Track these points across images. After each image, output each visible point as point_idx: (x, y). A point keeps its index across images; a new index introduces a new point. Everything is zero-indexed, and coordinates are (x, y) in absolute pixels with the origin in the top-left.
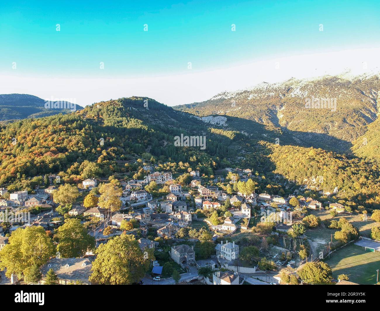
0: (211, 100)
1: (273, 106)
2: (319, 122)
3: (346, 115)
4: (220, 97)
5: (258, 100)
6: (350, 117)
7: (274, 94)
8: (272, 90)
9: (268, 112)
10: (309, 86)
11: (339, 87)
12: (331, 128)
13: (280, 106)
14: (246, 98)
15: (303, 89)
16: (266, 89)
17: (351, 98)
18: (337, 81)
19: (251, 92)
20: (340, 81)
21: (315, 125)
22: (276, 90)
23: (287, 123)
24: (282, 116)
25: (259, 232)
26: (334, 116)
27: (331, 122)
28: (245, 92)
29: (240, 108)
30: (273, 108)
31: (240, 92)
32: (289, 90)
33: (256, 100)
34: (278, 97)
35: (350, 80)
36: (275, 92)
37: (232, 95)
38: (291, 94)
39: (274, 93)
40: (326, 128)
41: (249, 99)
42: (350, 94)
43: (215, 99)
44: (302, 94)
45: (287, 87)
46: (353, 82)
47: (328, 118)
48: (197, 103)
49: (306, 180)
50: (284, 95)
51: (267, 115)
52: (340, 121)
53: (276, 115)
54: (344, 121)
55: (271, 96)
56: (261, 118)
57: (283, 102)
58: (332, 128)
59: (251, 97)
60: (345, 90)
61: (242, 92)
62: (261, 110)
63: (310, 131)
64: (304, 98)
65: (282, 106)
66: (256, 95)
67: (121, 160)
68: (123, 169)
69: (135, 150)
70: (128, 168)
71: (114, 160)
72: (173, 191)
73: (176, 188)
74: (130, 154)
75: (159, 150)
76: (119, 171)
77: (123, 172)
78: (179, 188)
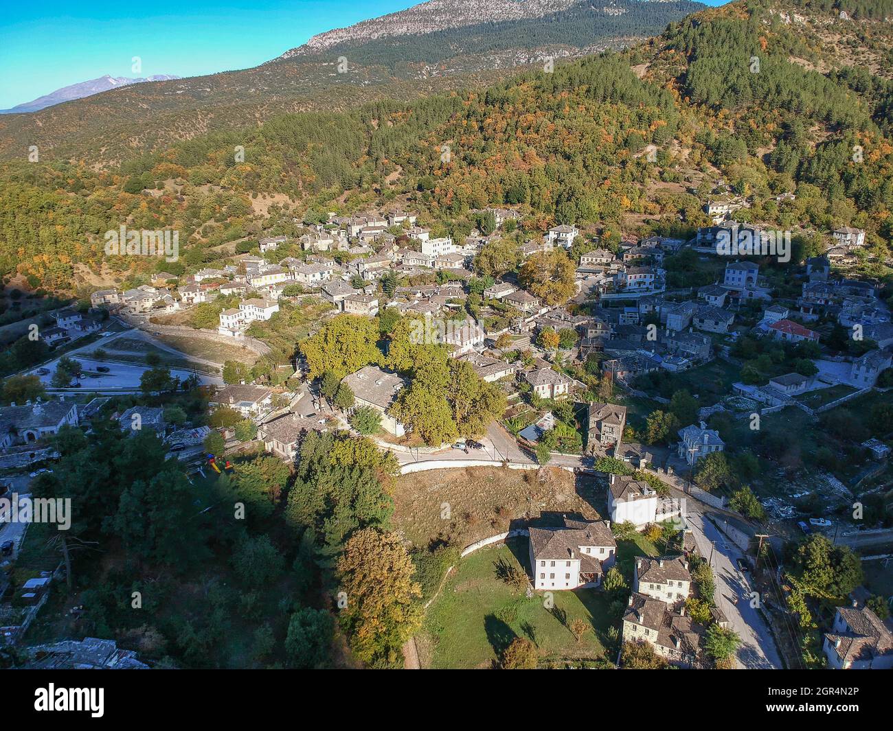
67: (664, 180)
68: (651, 206)
69: (715, 153)
70: (665, 205)
71: (647, 180)
72: (730, 279)
73: (737, 272)
74: (698, 164)
75: (794, 153)
76: (642, 210)
77: (651, 214)
78: (750, 275)
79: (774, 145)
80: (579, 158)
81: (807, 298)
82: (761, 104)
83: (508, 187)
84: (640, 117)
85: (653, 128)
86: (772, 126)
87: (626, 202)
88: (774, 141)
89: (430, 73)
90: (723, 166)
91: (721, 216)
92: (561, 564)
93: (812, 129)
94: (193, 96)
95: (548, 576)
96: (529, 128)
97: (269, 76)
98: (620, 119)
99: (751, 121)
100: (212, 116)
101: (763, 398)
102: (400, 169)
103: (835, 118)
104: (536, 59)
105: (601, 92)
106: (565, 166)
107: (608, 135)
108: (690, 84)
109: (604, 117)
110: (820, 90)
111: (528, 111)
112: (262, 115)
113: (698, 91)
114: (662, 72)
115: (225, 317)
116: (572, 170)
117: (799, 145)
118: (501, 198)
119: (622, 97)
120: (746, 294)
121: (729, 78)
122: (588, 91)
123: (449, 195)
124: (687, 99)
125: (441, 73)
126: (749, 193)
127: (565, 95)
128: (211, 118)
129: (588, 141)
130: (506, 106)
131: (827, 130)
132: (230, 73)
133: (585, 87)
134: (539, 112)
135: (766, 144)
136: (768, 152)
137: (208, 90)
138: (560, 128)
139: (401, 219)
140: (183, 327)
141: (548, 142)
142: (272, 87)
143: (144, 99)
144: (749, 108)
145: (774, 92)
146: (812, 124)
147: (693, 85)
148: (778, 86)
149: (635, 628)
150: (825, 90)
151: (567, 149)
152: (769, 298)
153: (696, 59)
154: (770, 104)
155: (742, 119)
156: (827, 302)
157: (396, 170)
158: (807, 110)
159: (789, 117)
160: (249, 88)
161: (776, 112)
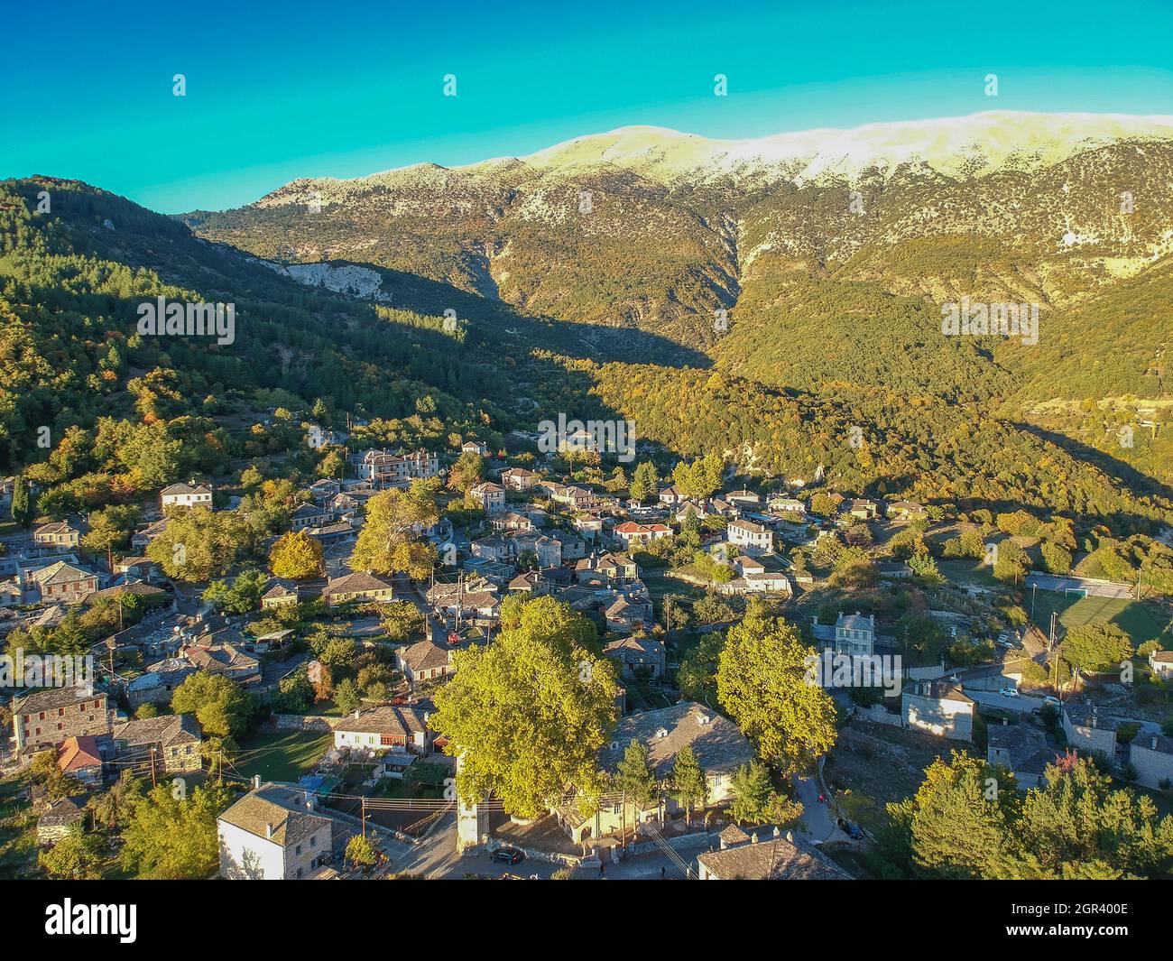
0: (260, 206)
1: (476, 242)
2: (610, 298)
3: (674, 281)
4: (288, 200)
5: (424, 221)
6: (683, 286)
7: (469, 206)
8: (463, 193)
9: (464, 260)
10: (569, 192)
11: (645, 200)
12: (642, 316)
13: (496, 244)
14: (385, 208)
15: (553, 197)
16: (444, 187)
17: (677, 234)
18: (636, 185)
19: (399, 193)
20: (643, 185)
21: (602, 306)
22: (474, 196)
23: (524, 299)
24: (504, 276)
25: (852, 583)
26: (646, 283)
27: (640, 298)
28: (378, 190)
29: (373, 242)
30: (474, 249)
31: (362, 188)
32: (512, 197)
33: (417, 220)
34: (483, 217)
35: (666, 183)
36: (473, 201)
37: (334, 195)
38: (520, 210)
39: (469, 201)
40: (630, 316)
41: (395, 213)
42: (674, 222)
43: (274, 203)
44: (549, 213)
45: (506, 187)
46: (674, 189)
47: (631, 286)
48: (208, 215)
49: (728, 453)
50: (501, 213)
51: (463, 270)
52: (663, 298)
53: (487, 272)
54: (672, 297)
55: (462, 210)
56: (448, 280)
57: (501, 234)
58: (644, 316)
59: (400, 208)
60: (660, 212)
61: (368, 188)
62: (442, 254)
63: (591, 322)
64: (557, 226)
65: (500, 245)
66: (416, 204)
76: (241, 451)
87: (216, 442)
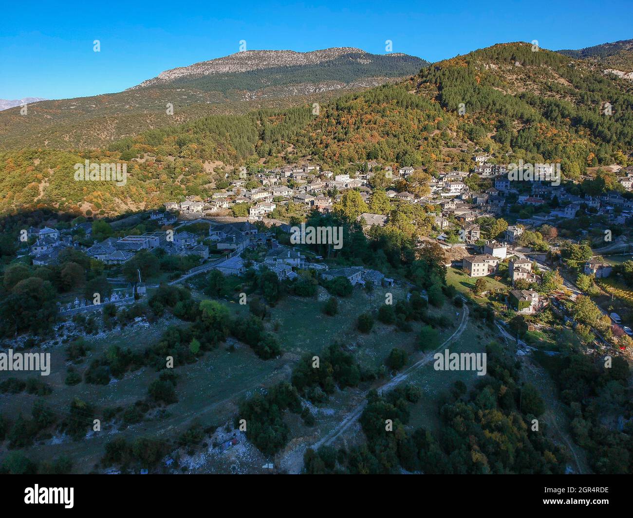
67: (449, 147)
68: (447, 158)
69: (471, 135)
70: (453, 158)
71: (440, 146)
72: (498, 186)
73: (501, 182)
74: (462, 140)
75: (508, 134)
76: (442, 160)
77: (447, 162)
78: (507, 184)
79: (495, 131)
80: (402, 137)
81: (535, 192)
82: (486, 111)
83: (368, 151)
84: (429, 116)
85: (436, 121)
86: (493, 122)
87: (434, 156)
88: (495, 129)
89: (250, 97)
90: (475, 140)
91: (482, 162)
92: (481, 265)
93: (514, 123)
94: (83, 110)
95: (476, 270)
96: (370, 122)
97: (139, 96)
98: (418, 117)
99: (482, 119)
100: (118, 121)
101: (532, 222)
102: (292, 146)
103: (526, 117)
104: (320, 90)
105: (405, 103)
106: (396, 141)
107: (414, 126)
108: (445, 101)
109: (410, 116)
110: (514, 103)
111: (366, 113)
112: (151, 121)
113: (450, 104)
114: (425, 95)
115: (253, 210)
116: (399, 143)
117: (509, 131)
118: (364, 157)
119: (417, 106)
120: (507, 192)
121: (466, 98)
122: (398, 103)
123: (337, 155)
124: (445, 108)
125: (258, 97)
126: (493, 152)
127: (385, 104)
128: (117, 123)
129: (404, 127)
130: (351, 111)
131: (522, 123)
132: (109, 95)
133: (395, 101)
134: (373, 114)
135: (491, 131)
136: (493, 135)
137: (94, 106)
138: (388, 121)
139: (311, 168)
140: (227, 217)
141: (382, 129)
142: (141, 105)
143: (47, 112)
144: (479, 113)
145: (492, 105)
146: (514, 121)
147: (447, 101)
148: (493, 101)
149: (518, 274)
150: (516, 104)
151: (393, 132)
152: (517, 193)
153: (443, 88)
154: (490, 111)
155: (477, 118)
156: (544, 192)
157: (290, 146)
158: (510, 114)
159: (502, 117)
160: (125, 105)
161: (494, 115)
